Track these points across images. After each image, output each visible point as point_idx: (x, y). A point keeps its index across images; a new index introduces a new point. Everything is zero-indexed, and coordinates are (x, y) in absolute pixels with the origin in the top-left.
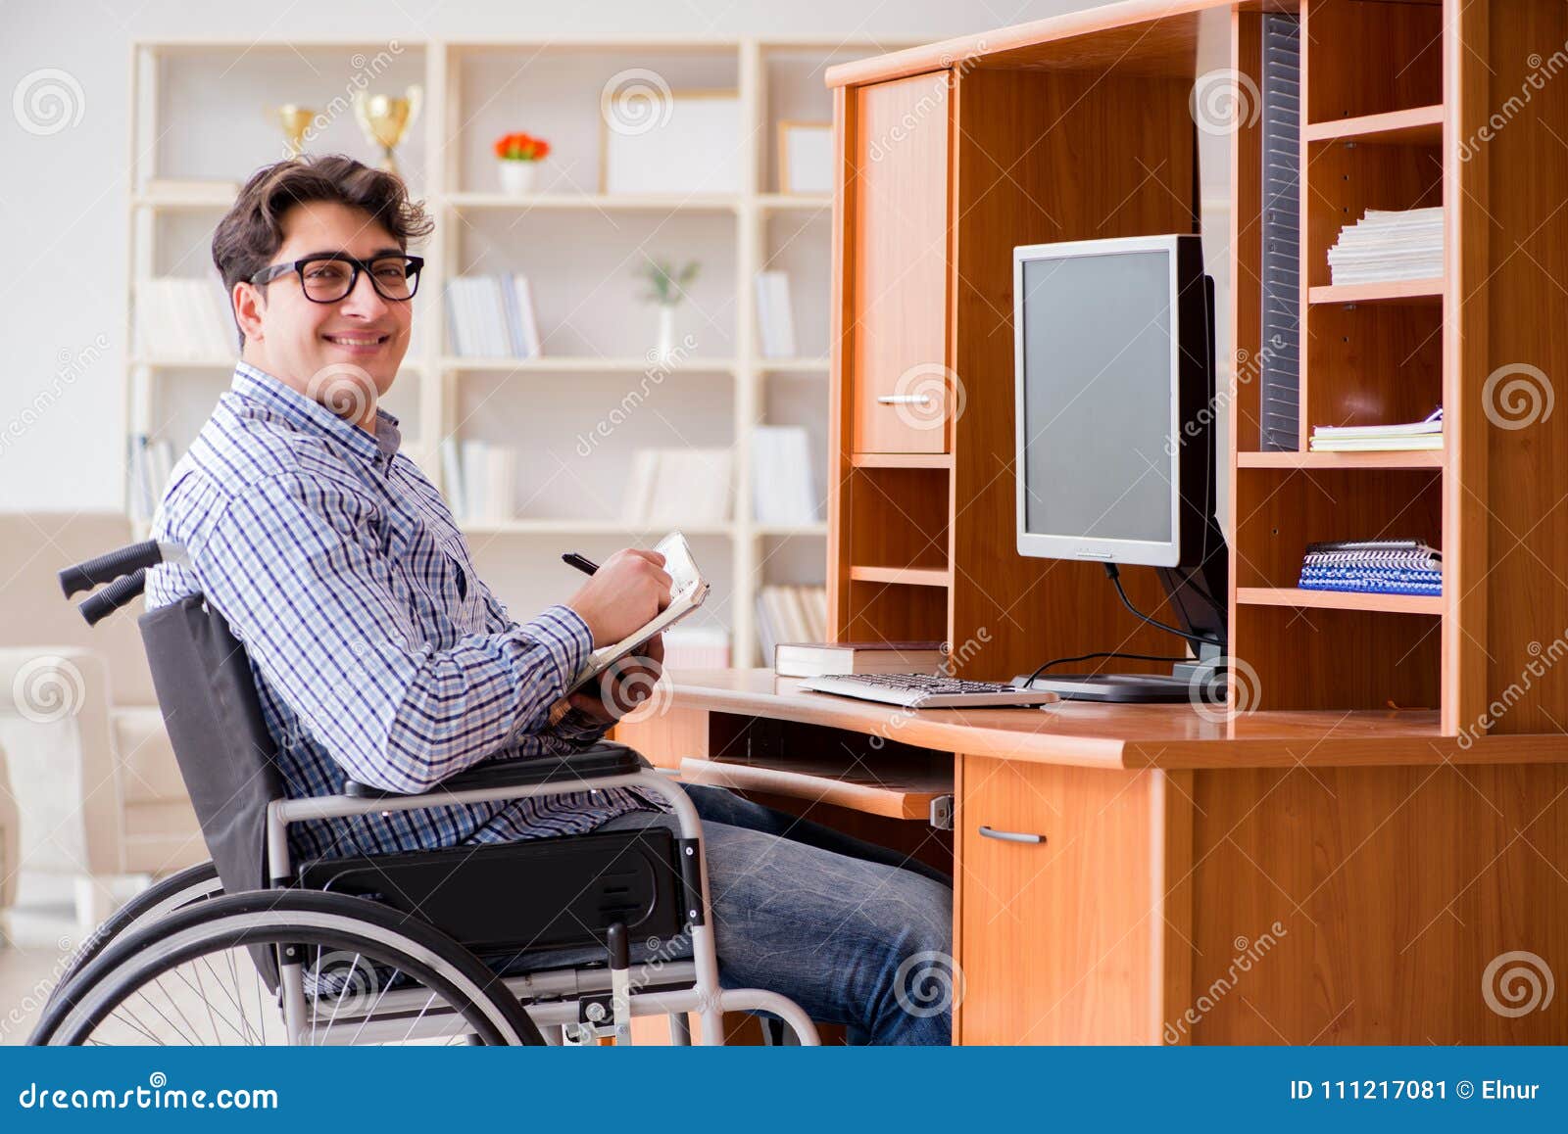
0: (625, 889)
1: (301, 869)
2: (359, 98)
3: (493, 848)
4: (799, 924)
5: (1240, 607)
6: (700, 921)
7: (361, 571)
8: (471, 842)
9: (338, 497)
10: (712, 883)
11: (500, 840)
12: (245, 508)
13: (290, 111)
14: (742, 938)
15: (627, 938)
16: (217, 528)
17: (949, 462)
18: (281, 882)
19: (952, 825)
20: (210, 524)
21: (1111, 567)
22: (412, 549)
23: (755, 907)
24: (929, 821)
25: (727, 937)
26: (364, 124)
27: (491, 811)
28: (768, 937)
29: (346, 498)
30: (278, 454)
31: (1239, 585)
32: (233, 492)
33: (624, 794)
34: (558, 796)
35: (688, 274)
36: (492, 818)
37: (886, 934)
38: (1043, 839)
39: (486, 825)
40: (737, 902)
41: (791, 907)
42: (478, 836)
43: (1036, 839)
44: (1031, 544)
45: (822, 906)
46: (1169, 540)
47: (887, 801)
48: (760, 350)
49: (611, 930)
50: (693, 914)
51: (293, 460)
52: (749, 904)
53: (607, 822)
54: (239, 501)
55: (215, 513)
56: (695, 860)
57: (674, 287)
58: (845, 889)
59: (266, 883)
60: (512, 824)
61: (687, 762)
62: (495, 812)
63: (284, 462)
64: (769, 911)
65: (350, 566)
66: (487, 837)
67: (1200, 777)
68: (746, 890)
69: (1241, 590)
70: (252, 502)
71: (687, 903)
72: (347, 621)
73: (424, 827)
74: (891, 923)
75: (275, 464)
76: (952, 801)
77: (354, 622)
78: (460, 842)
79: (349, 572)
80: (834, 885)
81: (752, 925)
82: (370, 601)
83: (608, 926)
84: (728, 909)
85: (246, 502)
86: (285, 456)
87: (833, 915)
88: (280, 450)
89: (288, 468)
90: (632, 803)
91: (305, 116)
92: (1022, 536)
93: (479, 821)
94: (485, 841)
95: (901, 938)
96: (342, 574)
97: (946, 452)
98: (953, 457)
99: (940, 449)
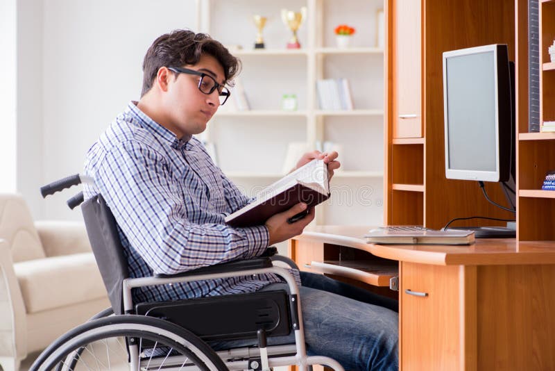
0: (267, 315)
1: (137, 306)
2: (284, 12)
3: (216, 297)
4: (338, 330)
5: (520, 198)
6: (298, 328)
7: (156, 182)
8: (207, 296)
9: (147, 152)
10: (303, 313)
11: (219, 294)
12: (111, 156)
13: (257, 18)
14: (316, 336)
15: (266, 335)
16: (102, 164)
17: (423, 141)
18: (129, 312)
19: (398, 289)
20: (99, 163)
21: (481, 182)
22: (184, 176)
23: (320, 323)
24: (389, 287)
25: (310, 335)
26: (285, 23)
27: (216, 283)
28: (325, 335)
29: (151, 153)
30: (126, 134)
31: (520, 189)
32: (108, 150)
33: (275, 276)
34: (245, 277)
36: (217, 287)
37: (374, 334)
38: (427, 295)
39: (214, 289)
40: (313, 321)
41: (335, 323)
42: (210, 294)
43: (424, 294)
44: (451, 174)
45: (348, 323)
46: (495, 171)
47: (372, 278)
49: (259, 332)
50: (295, 325)
51: (132, 136)
52: (318, 322)
53: (263, 287)
54: (110, 153)
55: (101, 159)
56: (296, 302)
58: (358, 316)
59: (123, 312)
60: (224, 288)
61: (313, 263)
62: (218, 284)
63: (128, 137)
64: (326, 325)
65: (151, 179)
66: (214, 294)
67: (481, 269)
68: (317, 316)
69: (521, 191)
70: (114, 154)
71: (293, 321)
72: (146, 202)
73: (196, 289)
74: (376, 330)
75: (124, 137)
76: (398, 279)
77: (149, 203)
78: (203, 296)
79: (150, 181)
80: (354, 314)
81: (319, 330)
82: (157, 194)
83: (257, 330)
84: (309, 323)
85: (112, 153)
86: (129, 135)
87: (352, 326)
88: (128, 132)
89: (129, 139)
90: (278, 279)
91: (264, 21)
92: (447, 171)
93: (211, 288)
94: (213, 295)
95: (380, 336)
96: (146, 182)
97: (423, 137)
98: (425, 139)
99: (421, 136)
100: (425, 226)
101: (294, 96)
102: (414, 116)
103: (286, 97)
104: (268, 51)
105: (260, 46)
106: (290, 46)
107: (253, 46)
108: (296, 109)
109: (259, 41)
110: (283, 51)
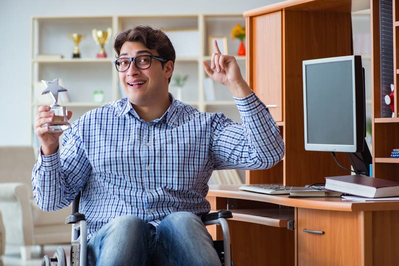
2: (94, 32)
5: (376, 163)
13: (75, 35)
17: (283, 124)
19: (294, 229)
24: (287, 228)
26: (96, 39)
35: (185, 79)
38: (324, 233)
43: (322, 232)
44: (309, 147)
46: (353, 144)
48: (205, 99)
57: (181, 82)
67: (374, 213)
69: (376, 159)
76: (294, 222)
91: (79, 37)
92: (306, 145)
97: (283, 121)
98: (284, 122)
99: (281, 120)
100: (284, 184)
101: (102, 92)
102: (275, 106)
103: (96, 92)
104: (83, 59)
105: (77, 56)
106: (99, 56)
107: (71, 55)
108: (103, 101)
109: (76, 52)
110: (93, 59)
